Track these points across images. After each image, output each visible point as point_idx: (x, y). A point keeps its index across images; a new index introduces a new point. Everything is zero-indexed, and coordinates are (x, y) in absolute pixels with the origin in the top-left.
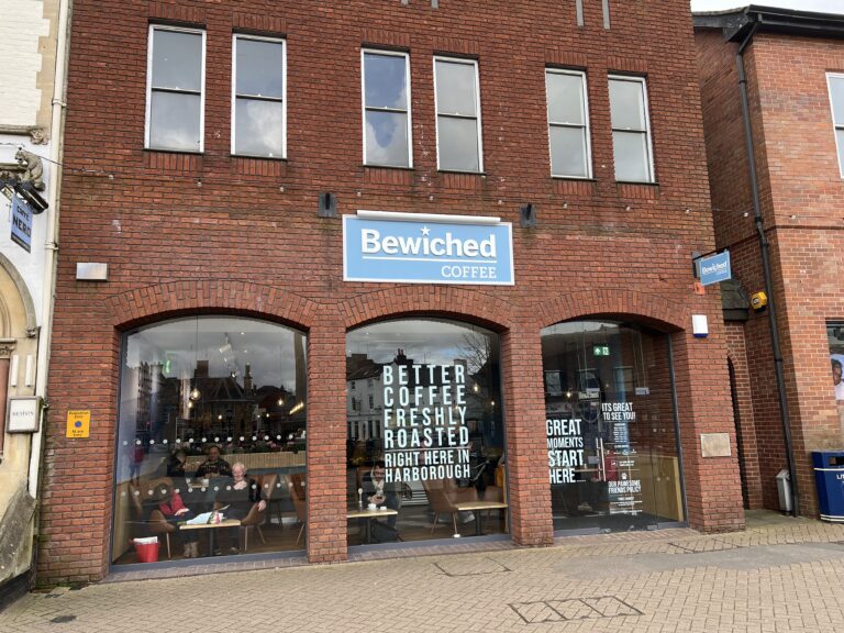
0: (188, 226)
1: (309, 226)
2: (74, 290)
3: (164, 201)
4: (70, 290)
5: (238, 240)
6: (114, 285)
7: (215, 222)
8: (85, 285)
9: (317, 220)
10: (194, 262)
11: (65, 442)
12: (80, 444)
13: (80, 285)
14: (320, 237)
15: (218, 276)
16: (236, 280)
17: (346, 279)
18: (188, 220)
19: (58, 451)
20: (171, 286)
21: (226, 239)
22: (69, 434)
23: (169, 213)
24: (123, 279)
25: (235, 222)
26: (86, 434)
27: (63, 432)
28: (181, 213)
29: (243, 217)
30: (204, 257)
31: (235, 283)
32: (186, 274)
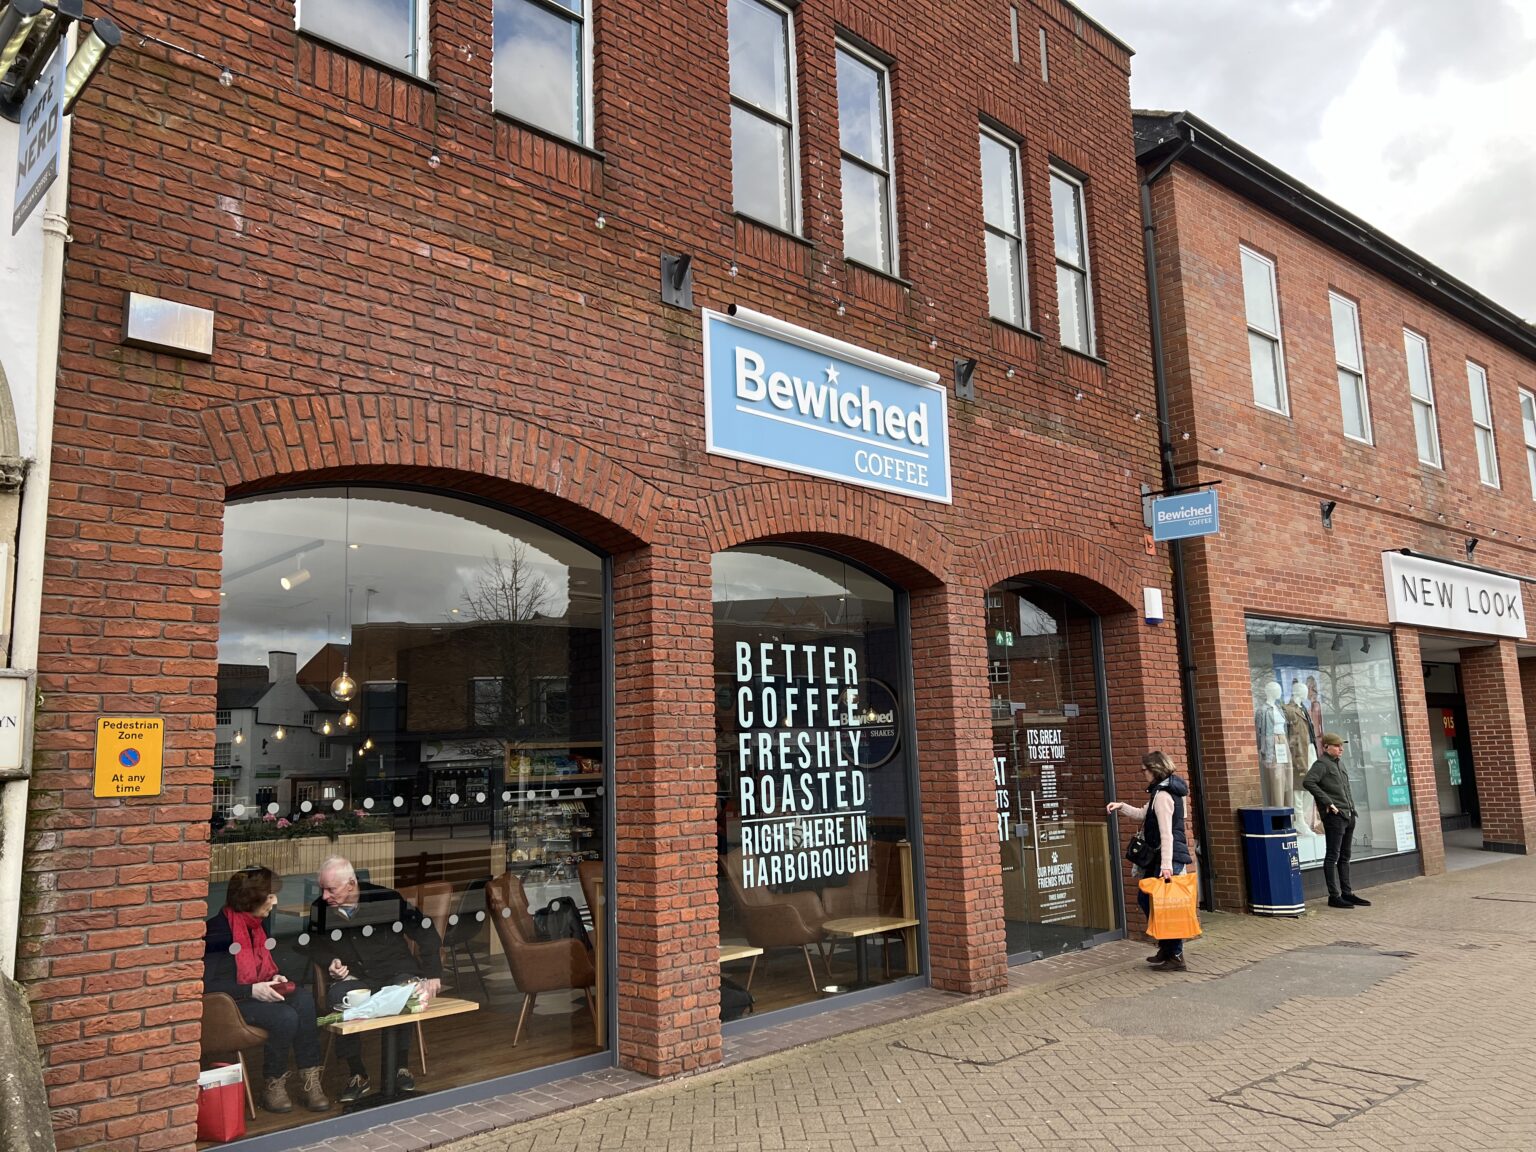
0: (405, 258)
1: (645, 318)
2: (114, 370)
3: (351, 182)
4: (103, 366)
5: (513, 318)
6: (226, 374)
7: (464, 263)
8: (146, 359)
9: (660, 309)
10: (421, 353)
11: (89, 807)
12: (135, 815)
13: (131, 356)
14: (664, 349)
15: (472, 395)
16: (510, 413)
17: (711, 448)
18: (404, 242)
19: (67, 834)
20: (369, 403)
21: (488, 310)
22: (104, 788)
23: (360, 214)
24: (249, 362)
25: (505, 275)
26: (152, 787)
27: (84, 781)
28: (391, 224)
29: (523, 266)
30: (441, 343)
31: (507, 421)
32: (403, 380)
